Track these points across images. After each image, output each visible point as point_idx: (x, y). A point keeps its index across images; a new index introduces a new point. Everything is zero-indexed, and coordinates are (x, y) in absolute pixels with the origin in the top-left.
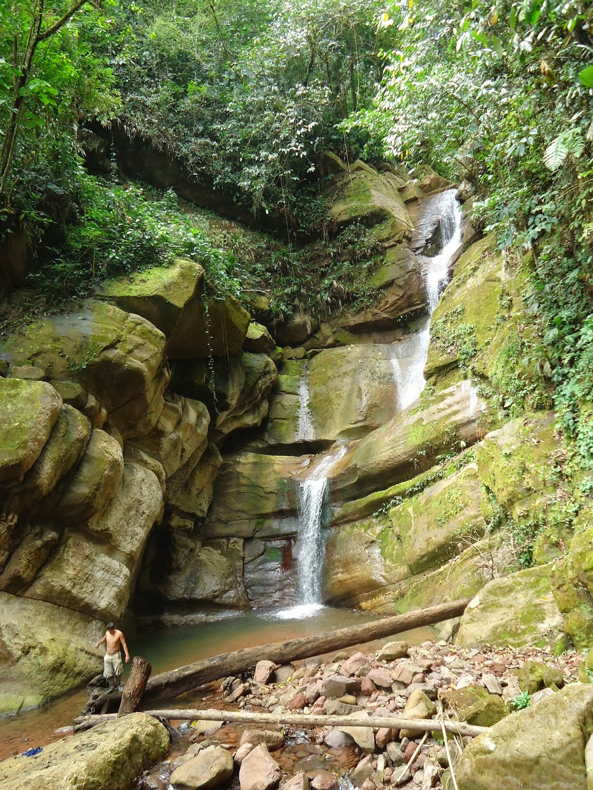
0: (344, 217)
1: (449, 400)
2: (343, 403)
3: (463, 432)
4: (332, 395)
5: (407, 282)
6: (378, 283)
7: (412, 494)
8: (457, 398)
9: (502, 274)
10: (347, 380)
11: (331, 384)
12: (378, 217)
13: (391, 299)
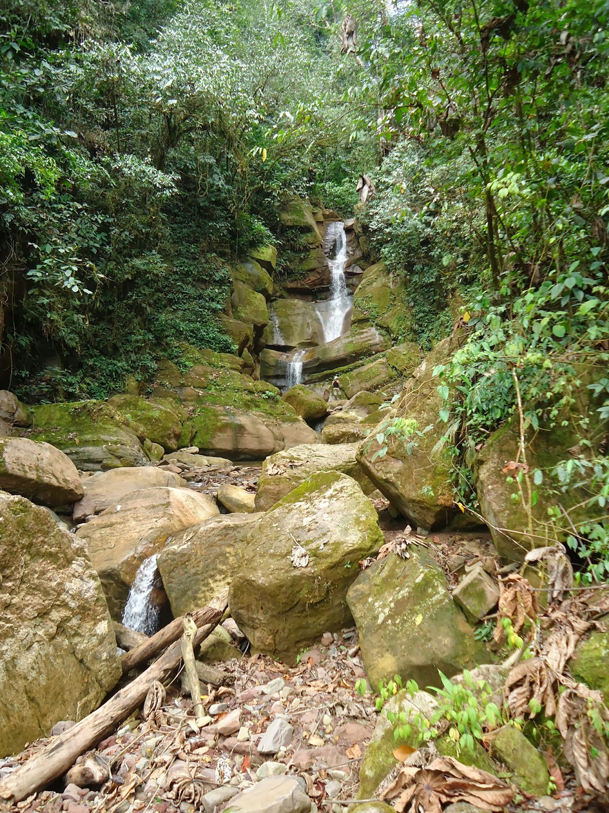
0: (290, 224)
1: (365, 335)
2: (299, 329)
3: (373, 348)
4: (292, 323)
5: (323, 271)
6: (306, 268)
7: (348, 371)
8: (369, 334)
9: (391, 284)
10: (300, 318)
11: (291, 318)
12: (307, 229)
13: (313, 278)
